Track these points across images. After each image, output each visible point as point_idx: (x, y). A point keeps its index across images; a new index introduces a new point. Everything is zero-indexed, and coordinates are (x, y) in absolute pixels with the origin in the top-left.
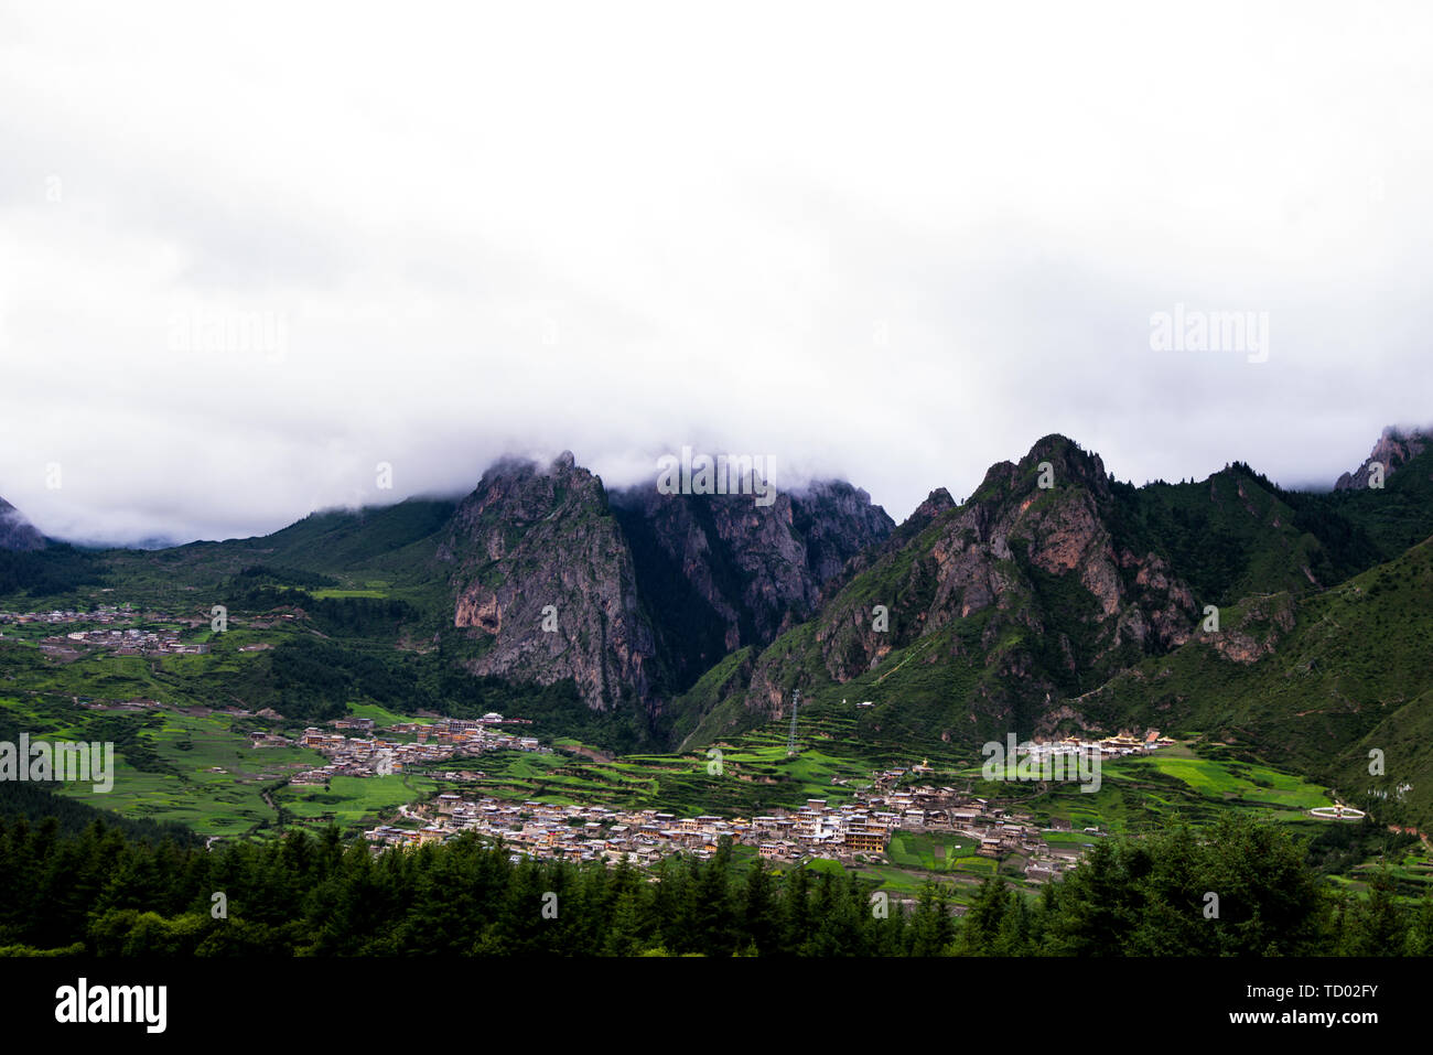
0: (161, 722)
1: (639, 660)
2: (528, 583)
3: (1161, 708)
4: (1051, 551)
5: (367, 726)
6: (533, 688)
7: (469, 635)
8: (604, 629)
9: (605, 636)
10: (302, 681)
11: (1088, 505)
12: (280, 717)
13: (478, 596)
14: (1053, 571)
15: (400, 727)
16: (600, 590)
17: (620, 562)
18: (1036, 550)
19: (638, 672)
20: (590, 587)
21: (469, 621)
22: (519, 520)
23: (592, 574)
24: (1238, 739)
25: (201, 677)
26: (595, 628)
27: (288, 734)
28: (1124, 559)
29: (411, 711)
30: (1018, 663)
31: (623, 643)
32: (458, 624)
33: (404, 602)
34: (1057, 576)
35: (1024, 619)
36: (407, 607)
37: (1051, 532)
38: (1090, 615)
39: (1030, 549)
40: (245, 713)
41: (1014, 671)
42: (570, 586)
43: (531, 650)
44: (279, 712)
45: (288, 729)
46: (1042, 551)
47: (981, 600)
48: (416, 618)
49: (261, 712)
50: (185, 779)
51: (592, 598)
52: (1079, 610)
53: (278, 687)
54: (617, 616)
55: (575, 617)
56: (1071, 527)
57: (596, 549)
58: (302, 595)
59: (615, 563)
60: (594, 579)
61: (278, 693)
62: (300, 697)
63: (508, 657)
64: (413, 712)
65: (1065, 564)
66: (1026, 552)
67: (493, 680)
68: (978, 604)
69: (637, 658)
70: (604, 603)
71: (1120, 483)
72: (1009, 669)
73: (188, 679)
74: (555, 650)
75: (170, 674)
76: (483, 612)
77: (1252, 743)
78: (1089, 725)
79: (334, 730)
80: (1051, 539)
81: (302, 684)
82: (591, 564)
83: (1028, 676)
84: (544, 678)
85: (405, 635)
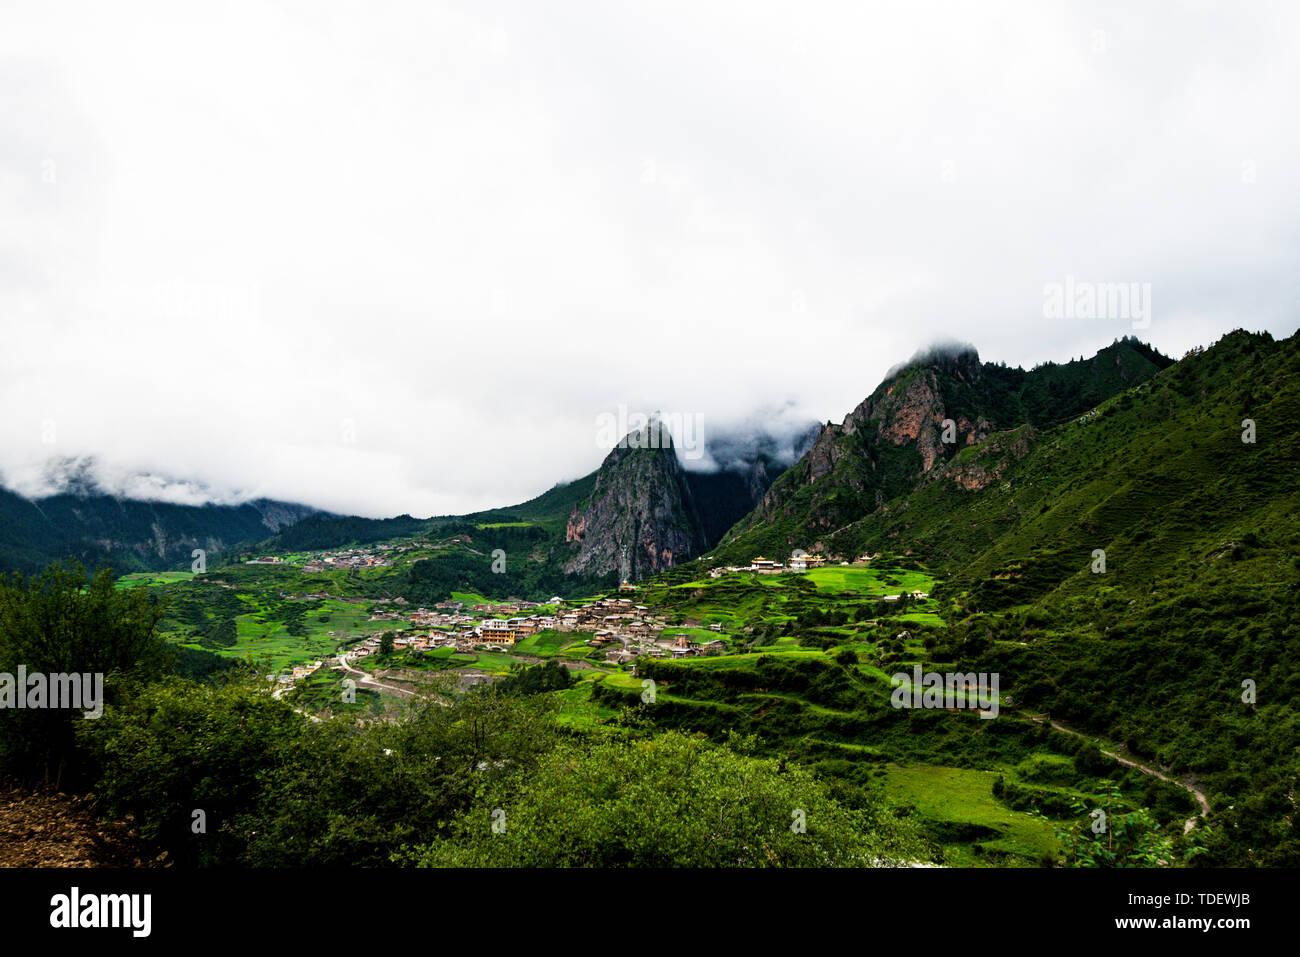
0: (321, 606)
1: (670, 556)
2: (599, 505)
3: (891, 536)
4: (896, 425)
5: (458, 607)
6: (593, 579)
7: (571, 548)
8: (637, 532)
9: (637, 537)
10: (428, 578)
11: (929, 383)
12: (407, 603)
13: (576, 518)
14: (897, 442)
15: (478, 607)
16: (637, 504)
17: (653, 482)
18: (885, 427)
19: (670, 564)
20: (632, 503)
21: (573, 538)
22: (615, 463)
23: (634, 494)
24: (914, 551)
25: (376, 580)
26: (632, 531)
27: (406, 613)
28: (960, 425)
29: (503, 597)
30: (825, 515)
31: (651, 543)
32: (568, 540)
33: (540, 528)
34: (900, 446)
35: (847, 481)
36: (542, 531)
37: (898, 409)
38: (914, 475)
39: (880, 426)
40: (387, 601)
41: (822, 523)
42: (622, 504)
43: (597, 553)
44: (406, 600)
45: (407, 610)
46: (890, 426)
47: (821, 471)
48: (546, 539)
49: (396, 600)
50: (307, 639)
51: (632, 511)
52: (907, 471)
53: (410, 583)
54: (646, 523)
55: (622, 526)
56: (913, 402)
57: (639, 475)
58: (471, 527)
59: (648, 484)
60: (635, 497)
61: (410, 587)
62: (423, 589)
63: (584, 560)
64: (504, 598)
65: (908, 435)
66: (877, 429)
67: (573, 575)
68: (820, 474)
69: (667, 555)
70: (640, 513)
71: (1010, 369)
72: (817, 521)
73: (368, 581)
74: (610, 551)
75: (359, 579)
76: (579, 530)
77: (923, 553)
78: (833, 556)
79: (435, 610)
80: (898, 415)
81: (428, 581)
82: (635, 486)
83: (833, 526)
84: (601, 572)
85: (536, 550)
